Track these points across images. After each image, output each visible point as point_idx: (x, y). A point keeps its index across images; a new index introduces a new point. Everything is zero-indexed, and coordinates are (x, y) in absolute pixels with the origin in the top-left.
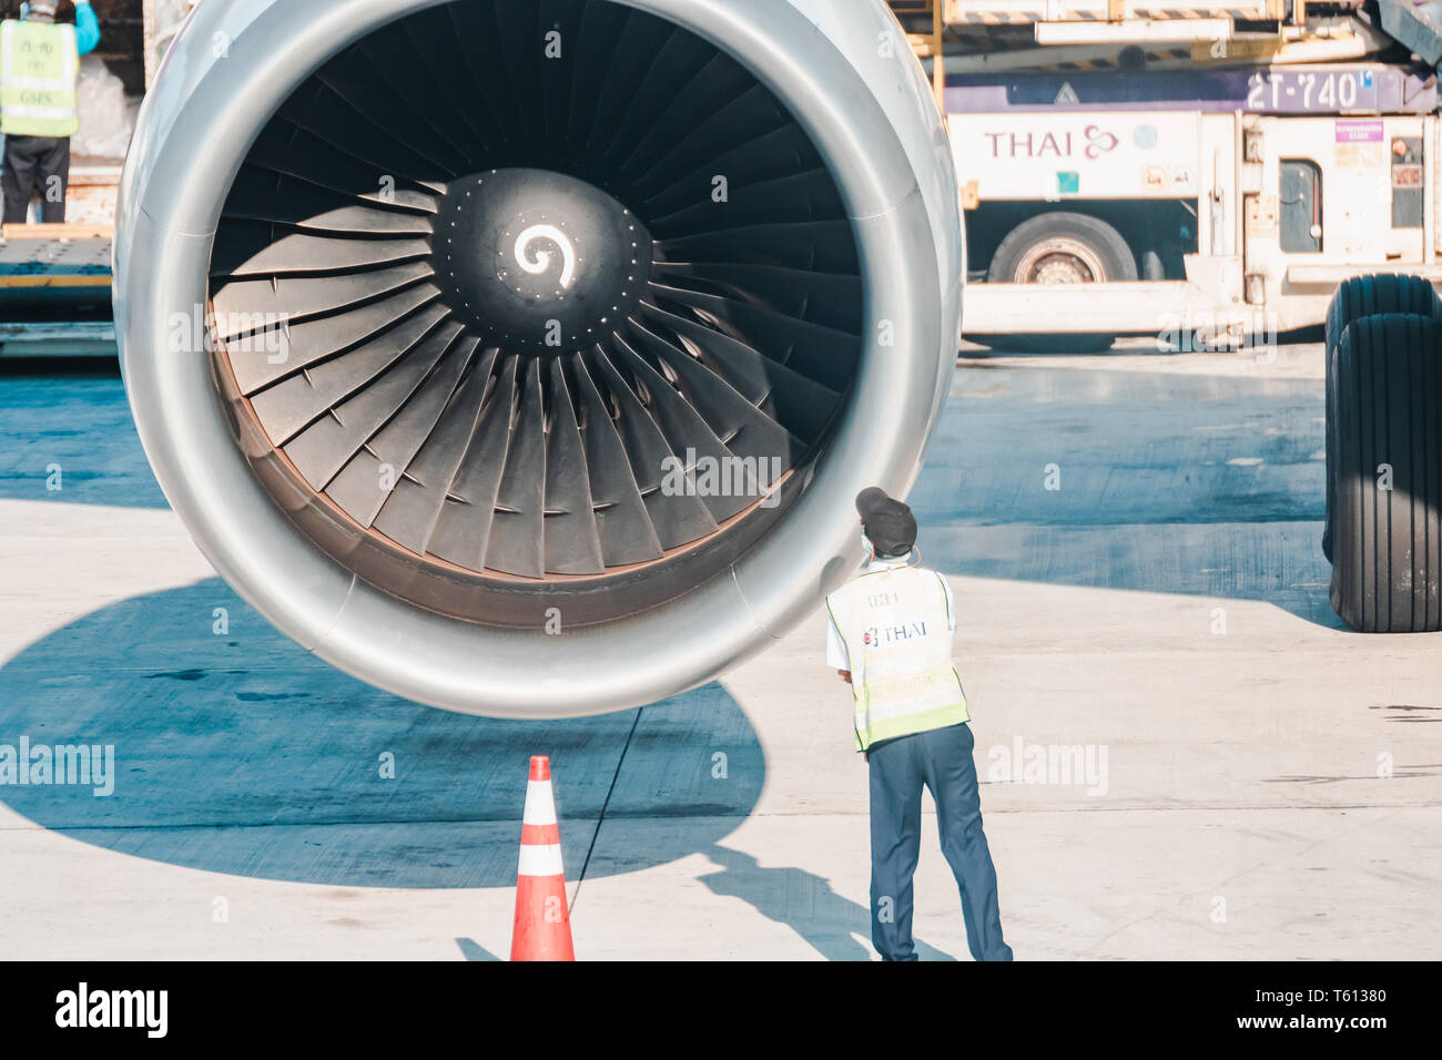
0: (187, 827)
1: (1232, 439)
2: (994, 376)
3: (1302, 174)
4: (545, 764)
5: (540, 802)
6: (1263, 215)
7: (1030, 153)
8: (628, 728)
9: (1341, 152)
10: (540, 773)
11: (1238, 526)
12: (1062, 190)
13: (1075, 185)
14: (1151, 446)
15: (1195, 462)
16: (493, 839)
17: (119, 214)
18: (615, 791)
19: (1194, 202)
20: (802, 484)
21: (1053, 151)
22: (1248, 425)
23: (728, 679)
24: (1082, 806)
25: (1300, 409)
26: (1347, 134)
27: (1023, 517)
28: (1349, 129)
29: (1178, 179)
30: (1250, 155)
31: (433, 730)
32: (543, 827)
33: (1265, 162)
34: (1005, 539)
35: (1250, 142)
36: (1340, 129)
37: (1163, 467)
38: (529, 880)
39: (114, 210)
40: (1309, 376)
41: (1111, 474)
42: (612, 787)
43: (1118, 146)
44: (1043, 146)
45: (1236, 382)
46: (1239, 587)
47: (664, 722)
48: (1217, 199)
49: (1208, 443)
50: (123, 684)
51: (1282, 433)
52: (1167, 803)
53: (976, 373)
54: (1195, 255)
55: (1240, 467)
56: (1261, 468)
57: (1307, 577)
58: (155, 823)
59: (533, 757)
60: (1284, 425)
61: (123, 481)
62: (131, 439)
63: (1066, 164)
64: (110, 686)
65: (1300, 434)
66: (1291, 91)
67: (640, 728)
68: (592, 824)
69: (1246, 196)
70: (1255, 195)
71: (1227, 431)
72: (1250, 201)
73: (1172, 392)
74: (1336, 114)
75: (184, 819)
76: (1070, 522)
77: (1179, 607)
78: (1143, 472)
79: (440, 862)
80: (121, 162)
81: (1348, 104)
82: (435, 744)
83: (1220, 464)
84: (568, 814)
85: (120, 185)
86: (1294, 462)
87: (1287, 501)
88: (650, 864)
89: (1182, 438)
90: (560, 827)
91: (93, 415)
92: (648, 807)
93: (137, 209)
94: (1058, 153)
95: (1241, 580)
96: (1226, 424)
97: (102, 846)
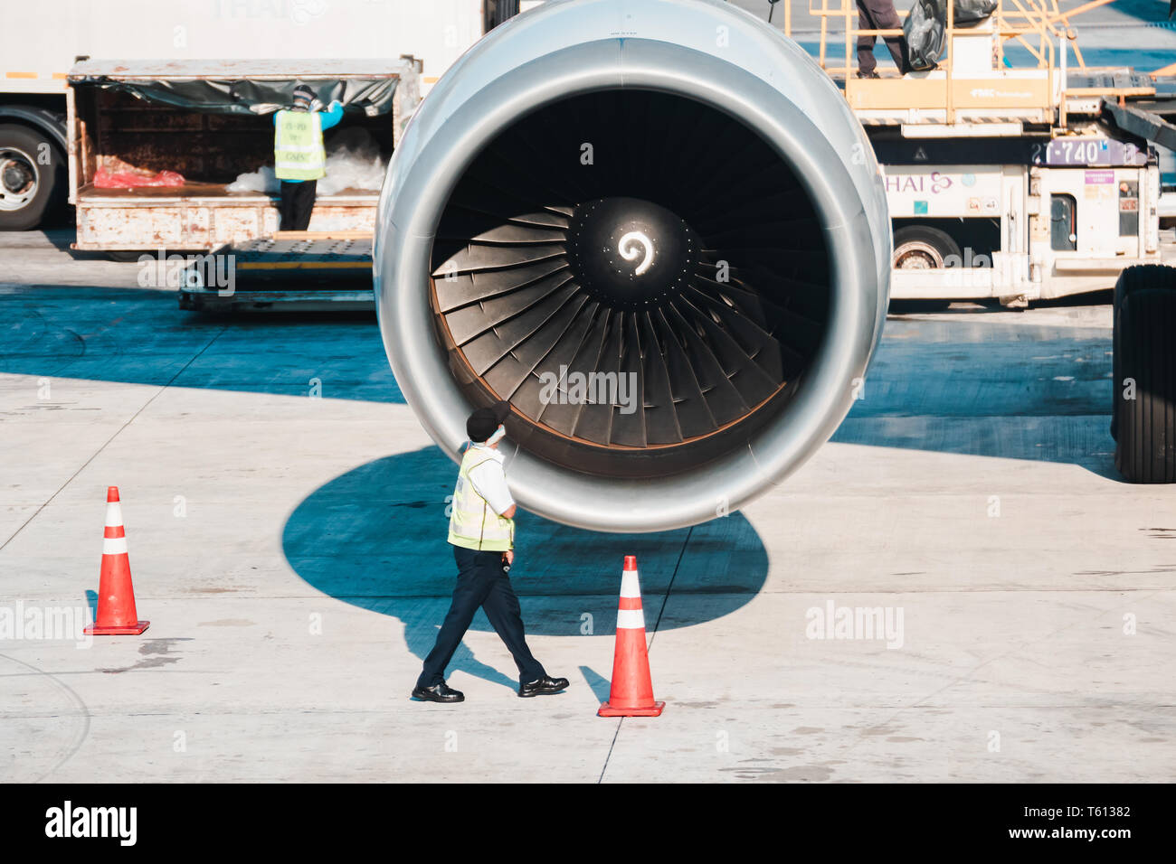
0: (416, 597)
1: (1056, 364)
2: (910, 325)
3: (1064, 203)
4: (634, 560)
5: (630, 584)
6: (1040, 227)
7: (898, 190)
8: (685, 539)
9: (1088, 190)
10: (631, 566)
11: (1059, 418)
12: (915, 212)
13: (925, 209)
14: (1006, 369)
15: (1034, 379)
16: (602, 605)
17: (378, 226)
18: (676, 577)
19: (998, 220)
20: (792, 390)
21: (912, 188)
22: (1066, 356)
23: (746, 510)
24: (962, 589)
25: (1097, 346)
26: (1092, 178)
27: (927, 412)
28: (1093, 175)
29: (988, 206)
30: (1032, 191)
31: (566, 539)
32: (633, 599)
33: (1042, 196)
34: (915, 425)
35: (1033, 183)
36: (1088, 176)
37: (1013, 381)
38: (624, 631)
39: (374, 221)
40: (1102, 326)
41: (981, 386)
42: (675, 575)
43: (952, 185)
44: (906, 185)
45: (1058, 330)
46: (1060, 455)
47: (706, 535)
48: (1012, 218)
49: (1041, 366)
50: (378, 510)
51: (1087, 361)
52: (1013, 587)
53: (899, 324)
54: (998, 252)
55: (1059, 381)
56: (1073, 382)
57: (1101, 449)
58: (397, 595)
59: (626, 557)
60: (1088, 357)
61: (378, 387)
62: (385, 361)
63: (919, 196)
64: (369, 512)
65: (1097, 361)
66: (1058, 153)
67: (692, 539)
68: (661, 598)
69: (1030, 216)
70: (1035, 216)
71: (1053, 359)
72: (1033, 219)
73: (1019, 336)
74: (1085, 167)
75: (416, 592)
76: (956, 415)
77: (1023, 468)
78: (1001, 385)
79: (569, 619)
80: (378, 193)
81: (1093, 161)
82: (566, 548)
83: (1049, 379)
84: (646, 591)
85: (378, 207)
86: (1094, 379)
87: (1089, 403)
88: (697, 622)
89: (1025, 364)
90: (642, 599)
91: (360, 346)
92: (696, 587)
93: (388, 221)
94: (915, 190)
95: (1060, 450)
96: (1052, 355)
97: (365, 608)
